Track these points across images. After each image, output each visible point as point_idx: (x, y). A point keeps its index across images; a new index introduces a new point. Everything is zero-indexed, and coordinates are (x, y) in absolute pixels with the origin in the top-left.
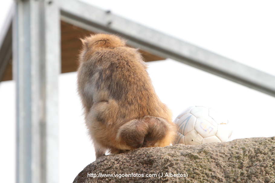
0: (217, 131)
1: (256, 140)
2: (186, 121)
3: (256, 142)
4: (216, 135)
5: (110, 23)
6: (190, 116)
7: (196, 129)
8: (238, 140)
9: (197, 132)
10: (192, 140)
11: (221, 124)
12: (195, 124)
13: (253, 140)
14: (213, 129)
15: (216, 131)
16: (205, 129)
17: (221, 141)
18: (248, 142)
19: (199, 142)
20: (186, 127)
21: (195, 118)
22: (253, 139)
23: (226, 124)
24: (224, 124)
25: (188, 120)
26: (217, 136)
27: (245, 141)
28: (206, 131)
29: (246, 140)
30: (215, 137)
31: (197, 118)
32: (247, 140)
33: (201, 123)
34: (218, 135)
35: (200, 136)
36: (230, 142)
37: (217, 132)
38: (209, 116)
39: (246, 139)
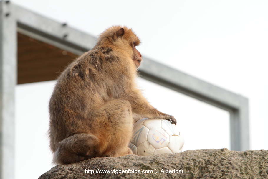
0: (169, 142)
1: (206, 151)
2: (140, 131)
3: (206, 153)
4: (168, 146)
5: (66, 36)
6: (143, 128)
7: (149, 140)
8: (189, 152)
9: (150, 144)
10: (145, 151)
11: (172, 136)
12: (148, 136)
13: (203, 151)
14: (165, 140)
15: (168, 143)
16: (157, 141)
17: (173, 152)
18: (198, 153)
19: (151, 153)
20: (139, 138)
21: (148, 130)
22: (204, 150)
23: (177, 136)
24: (176, 135)
25: (141, 132)
26: (168, 148)
27: (196, 153)
28: (158, 142)
29: (197, 151)
31: (150, 130)
32: (198, 152)
33: (154, 134)
34: (170, 147)
35: (153, 147)
36: (181, 153)
37: (168, 144)
38: (161, 128)
39: (197, 150)
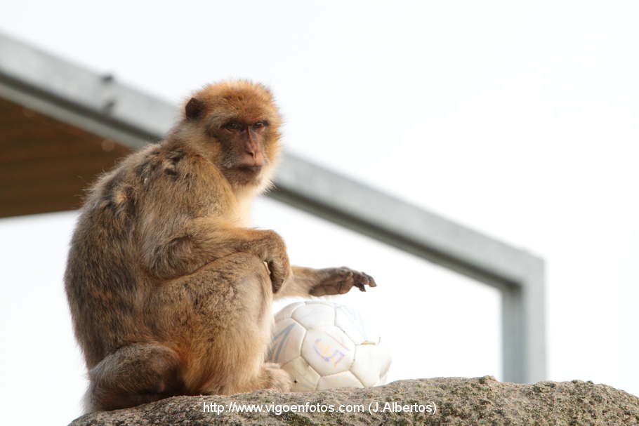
0: (354, 360)
1: (444, 384)
2: (284, 334)
3: (443, 388)
4: (351, 368)
5: (111, 105)
6: (292, 325)
7: (305, 356)
8: (402, 384)
9: (308, 364)
10: (295, 382)
11: (362, 344)
12: (302, 345)
13: (437, 383)
14: (343, 355)
15: (352, 361)
16: (325, 355)
17: (363, 384)
18: (425, 387)
19: (311, 386)
20: (282, 351)
21: (304, 331)
22: (437, 381)
23: (374, 344)
24: (371, 344)
25: (286, 335)
26: (354, 373)
27: (419, 386)
28: (327, 360)
29: (421, 383)
30: (349, 373)
31: (307, 330)
32: (423, 384)
33: (317, 341)
34: (357, 370)
35: (316, 373)
36: (384, 387)
37: (352, 364)
38: (335, 325)
39: (421, 380)
